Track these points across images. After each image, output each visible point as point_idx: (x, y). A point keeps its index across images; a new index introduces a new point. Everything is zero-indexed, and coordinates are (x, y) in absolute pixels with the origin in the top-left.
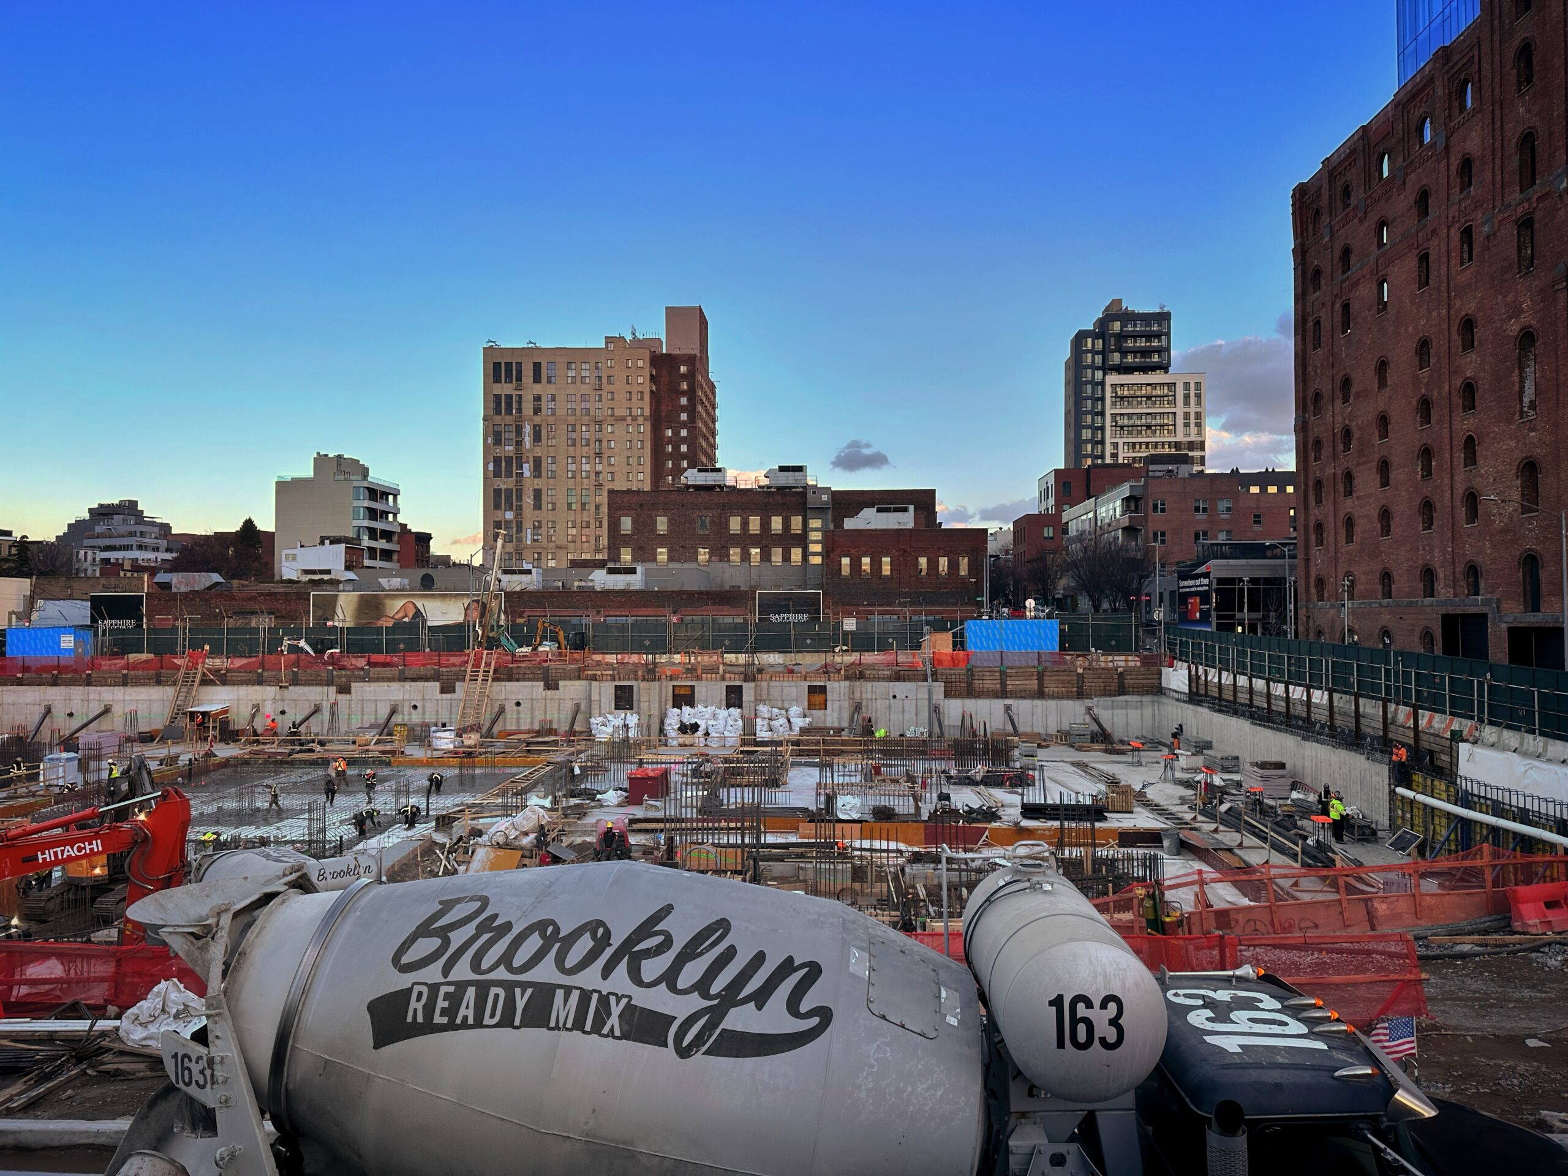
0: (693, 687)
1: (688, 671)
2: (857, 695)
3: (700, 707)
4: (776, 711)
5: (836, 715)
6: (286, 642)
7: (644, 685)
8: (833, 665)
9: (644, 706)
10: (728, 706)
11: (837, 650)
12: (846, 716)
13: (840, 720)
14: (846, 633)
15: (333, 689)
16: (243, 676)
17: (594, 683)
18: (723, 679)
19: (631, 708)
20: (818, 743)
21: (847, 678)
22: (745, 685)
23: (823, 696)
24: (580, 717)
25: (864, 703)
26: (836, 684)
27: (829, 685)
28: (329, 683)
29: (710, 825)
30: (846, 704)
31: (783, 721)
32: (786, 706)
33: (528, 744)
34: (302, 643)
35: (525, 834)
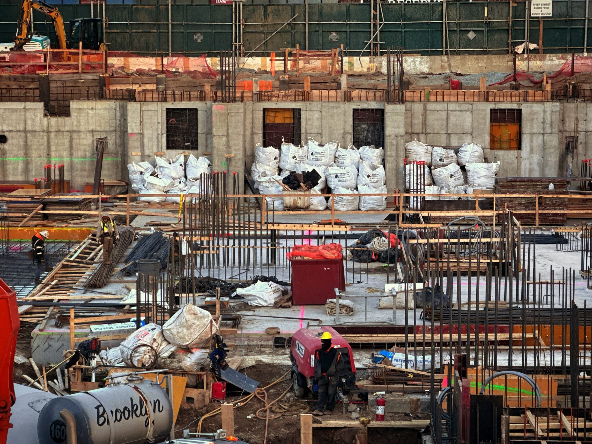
0: (296, 113)
1: (285, 84)
2: (570, 125)
3: (313, 145)
4: (439, 151)
5: (536, 157)
7: (218, 108)
8: (527, 75)
9: (219, 142)
10: (357, 143)
11: (520, 49)
12: (553, 159)
13: (543, 166)
14: (535, 21)
17: (132, 107)
18: (348, 98)
19: (194, 146)
20: (530, 204)
21: (555, 97)
22: (389, 108)
23: (514, 128)
24: (107, 161)
25: (581, 138)
26: (537, 108)
27: (525, 109)
29: (455, 337)
30: (554, 141)
31: (454, 168)
32: (454, 143)
33: (46, 205)
35: (188, 350)
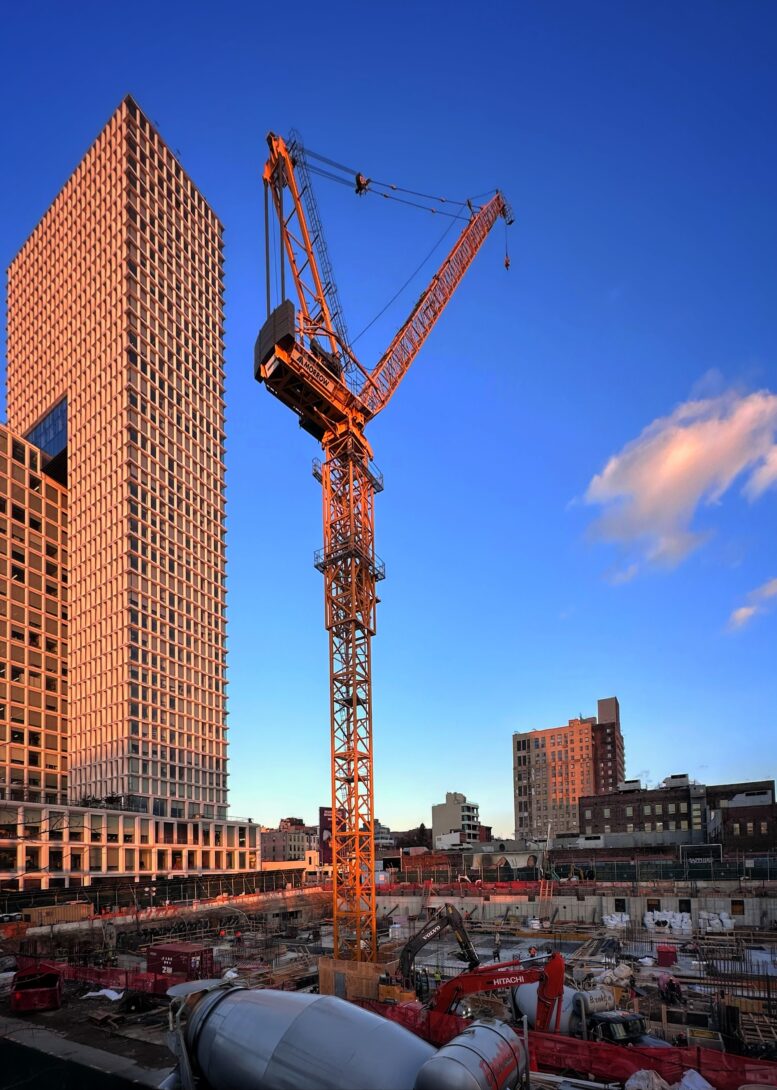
0: (659, 901)
1: (654, 891)
2: (764, 906)
3: (665, 912)
4: (712, 915)
5: (751, 918)
6: (460, 877)
7: (632, 899)
8: (746, 888)
9: (633, 910)
10: (681, 911)
11: (742, 879)
12: (758, 919)
13: (754, 921)
14: (747, 869)
15: (482, 898)
16: (446, 892)
17: (604, 898)
18: (677, 896)
19: (624, 911)
20: (749, 935)
21: (757, 896)
22: (692, 900)
23: (741, 907)
24: (596, 915)
25: (769, 912)
26: (750, 900)
27: (745, 900)
28: (480, 896)
30: (758, 912)
31: (717, 921)
32: (718, 912)
33: (578, 928)
34: (466, 877)
35: (622, 979)
